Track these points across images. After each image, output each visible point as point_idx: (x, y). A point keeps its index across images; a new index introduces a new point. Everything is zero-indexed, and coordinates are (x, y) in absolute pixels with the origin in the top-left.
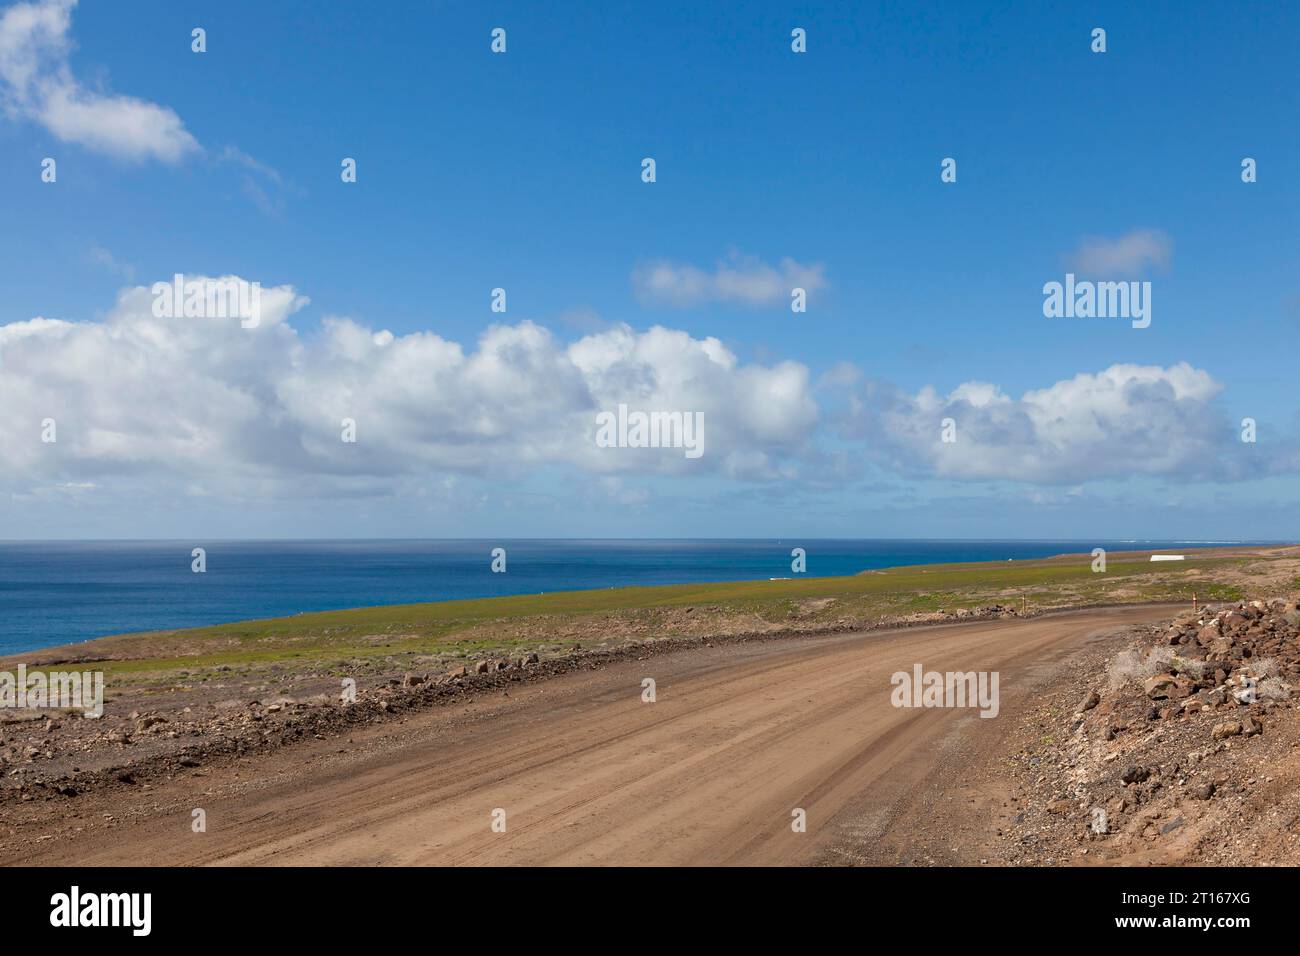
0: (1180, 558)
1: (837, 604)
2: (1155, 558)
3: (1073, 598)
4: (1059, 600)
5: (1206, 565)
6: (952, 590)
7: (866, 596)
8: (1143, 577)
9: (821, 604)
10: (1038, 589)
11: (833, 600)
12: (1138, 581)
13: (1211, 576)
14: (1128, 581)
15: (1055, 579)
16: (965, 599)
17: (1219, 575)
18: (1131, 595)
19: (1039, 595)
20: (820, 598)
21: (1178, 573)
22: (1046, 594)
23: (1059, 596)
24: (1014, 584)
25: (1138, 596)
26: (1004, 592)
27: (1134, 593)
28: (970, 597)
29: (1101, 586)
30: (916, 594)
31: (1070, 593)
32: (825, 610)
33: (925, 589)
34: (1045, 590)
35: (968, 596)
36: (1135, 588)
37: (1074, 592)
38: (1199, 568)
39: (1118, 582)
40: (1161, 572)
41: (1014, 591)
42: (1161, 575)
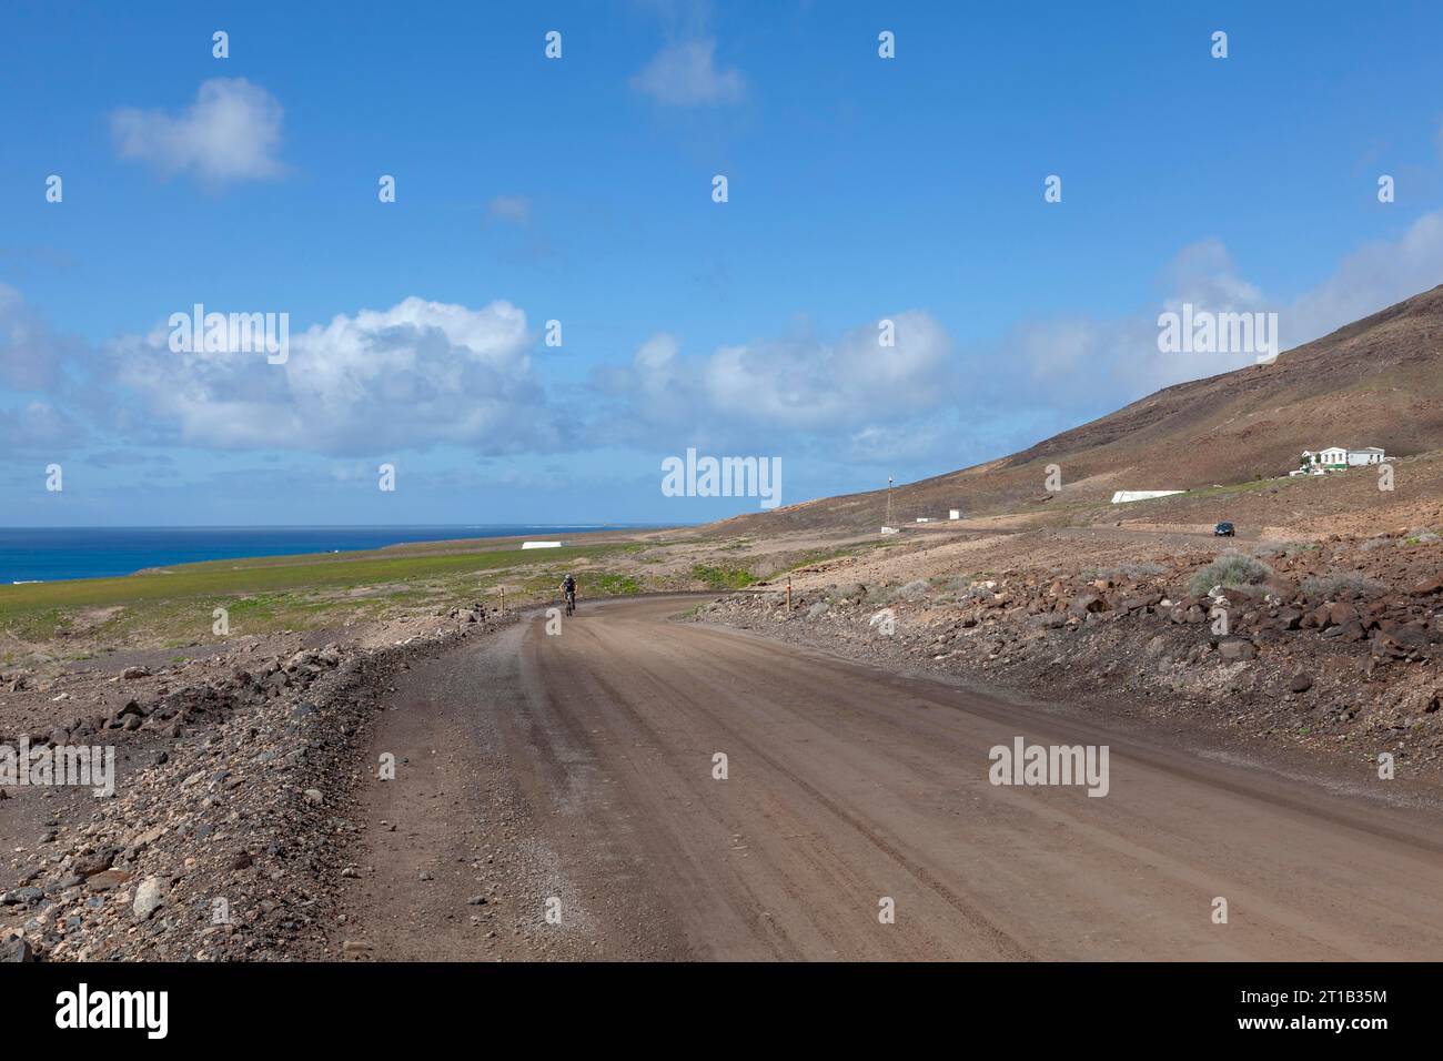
0: (556, 544)
1: (128, 613)
2: (527, 546)
3: (444, 598)
4: (426, 600)
5: (595, 553)
6: (284, 591)
7: (168, 602)
8: (525, 568)
9: (103, 615)
10: (398, 587)
11: (120, 608)
12: (519, 573)
13: (601, 566)
14: (507, 574)
15: (416, 573)
16: (306, 603)
17: (611, 565)
18: (515, 591)
19: (400, 594)
20: (102, 607)
21: (564, 563)
22: (410, 594)
23: (426, 595)
24: (365, 581)
25: (522, 592)
26: (355, 592)
27: (516, 588)
28: (311, 599)
29: (476, 580)
30: (238, 598)
31: (441, 590)
32: (111, 623)
33: (248, 592)
34: (407, 588)
35: (308, 598)
36: (518, 582)
37: (444, 590)
38: (587, 557)
39: (495, 576)
40: (544, 561)
41: (367, 590)
42: (545, 566)
